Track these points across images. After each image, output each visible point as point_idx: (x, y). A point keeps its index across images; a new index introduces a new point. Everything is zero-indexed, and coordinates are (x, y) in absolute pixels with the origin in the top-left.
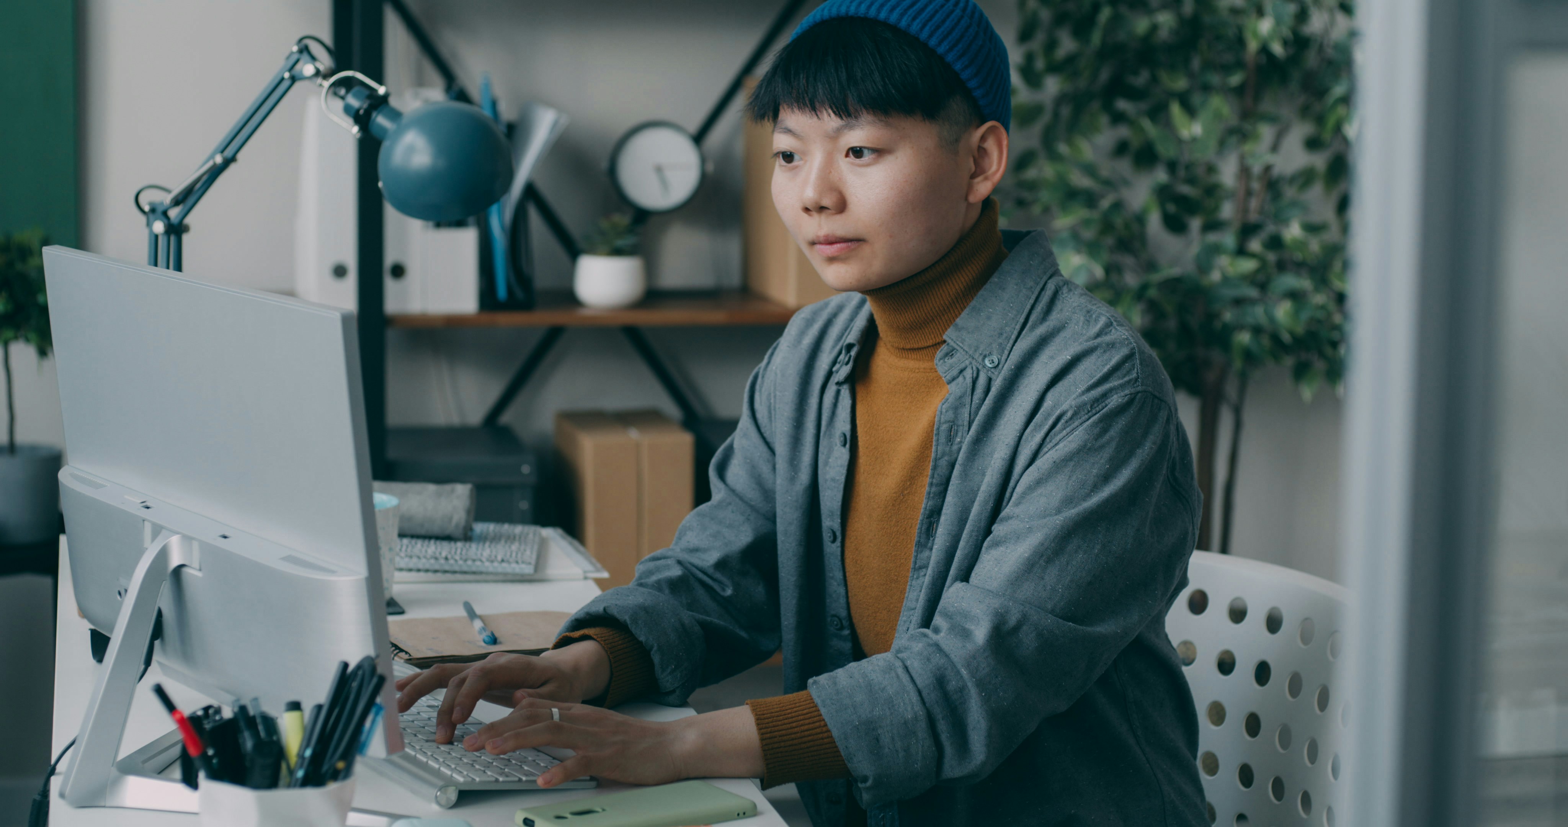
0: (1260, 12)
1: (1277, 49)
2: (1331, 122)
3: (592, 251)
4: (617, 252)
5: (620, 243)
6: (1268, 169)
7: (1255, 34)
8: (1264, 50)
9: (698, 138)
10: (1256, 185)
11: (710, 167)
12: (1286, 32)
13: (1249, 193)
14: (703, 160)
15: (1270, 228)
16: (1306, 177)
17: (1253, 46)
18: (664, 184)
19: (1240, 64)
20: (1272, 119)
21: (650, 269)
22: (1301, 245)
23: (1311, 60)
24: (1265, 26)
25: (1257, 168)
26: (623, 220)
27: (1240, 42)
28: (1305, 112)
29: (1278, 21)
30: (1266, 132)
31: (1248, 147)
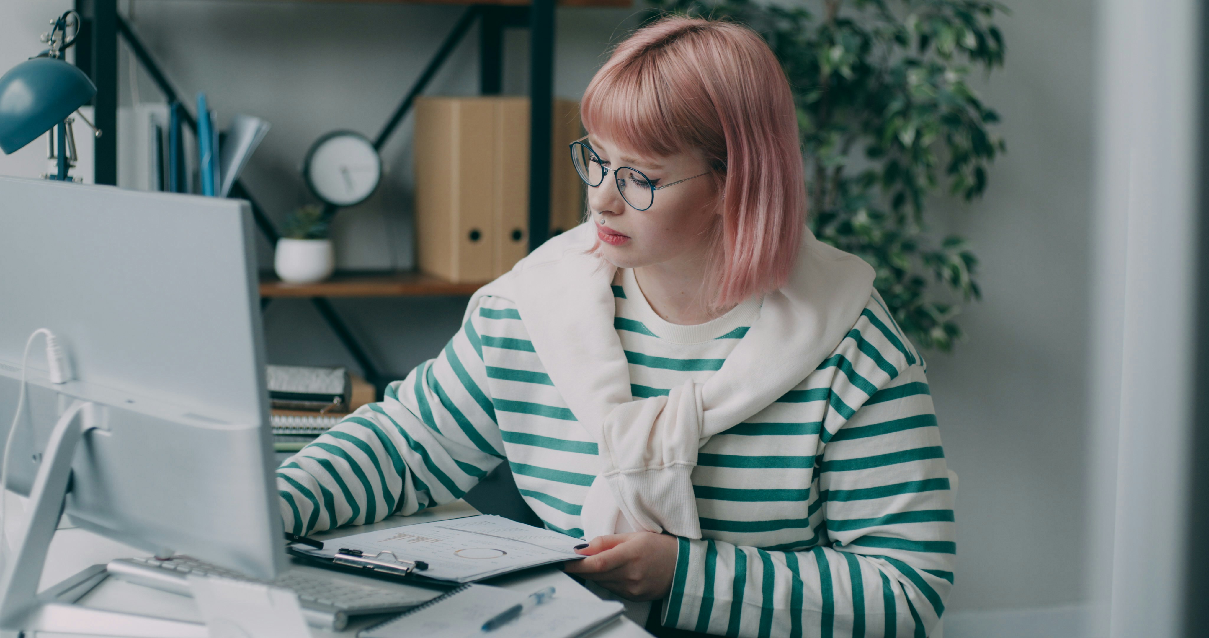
0: (832, 43)
1: (846, 72)
2: (889, 133)
3: (290, 235)
4: (310, 236)
5: (313, 229)
6: (839, 169)
7: (828, 60)
8: (836, 74)
9: (378, 145)
10: (829, 186)
11: (387, 168)
12: (852, 59)
13: (823, 192)
14: (381, 164)
15: (843, 217)
16: (868, 179)
17: (826, 70)
18: (349, 183)
19: (814, 86)
20: (842, 129)
21: (337, 252)
22: (866, 230)
23: (872, 83)
24: (837, 53)
25: (830, 171)
26: (317, 211)
27: (815, 67)
28: (866, 127)
29: (847, 50)
30: (836, 139)
31: (824, 152)
